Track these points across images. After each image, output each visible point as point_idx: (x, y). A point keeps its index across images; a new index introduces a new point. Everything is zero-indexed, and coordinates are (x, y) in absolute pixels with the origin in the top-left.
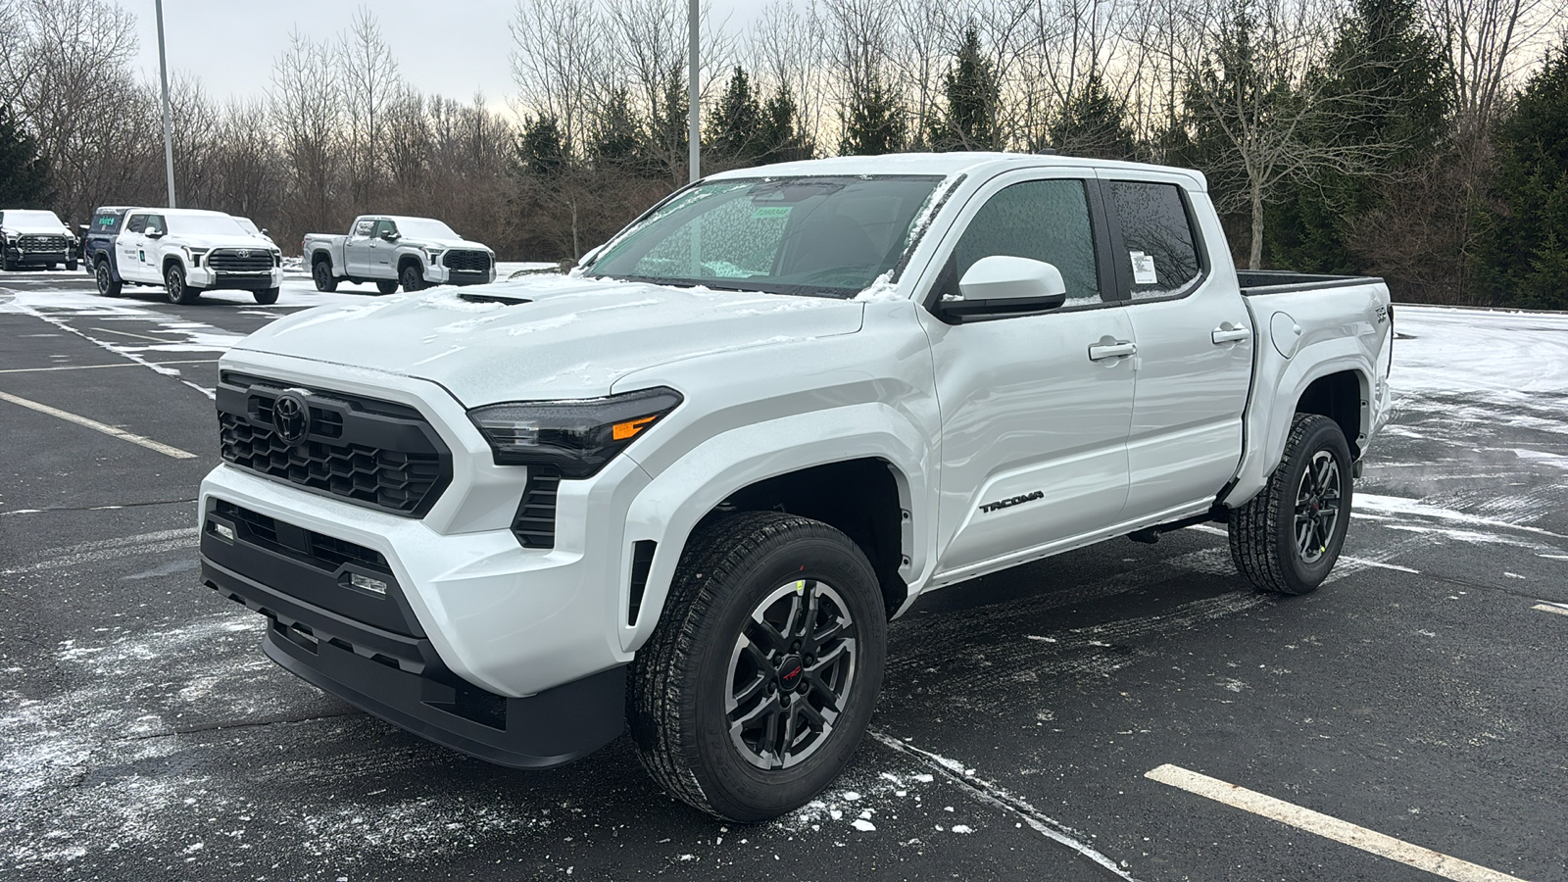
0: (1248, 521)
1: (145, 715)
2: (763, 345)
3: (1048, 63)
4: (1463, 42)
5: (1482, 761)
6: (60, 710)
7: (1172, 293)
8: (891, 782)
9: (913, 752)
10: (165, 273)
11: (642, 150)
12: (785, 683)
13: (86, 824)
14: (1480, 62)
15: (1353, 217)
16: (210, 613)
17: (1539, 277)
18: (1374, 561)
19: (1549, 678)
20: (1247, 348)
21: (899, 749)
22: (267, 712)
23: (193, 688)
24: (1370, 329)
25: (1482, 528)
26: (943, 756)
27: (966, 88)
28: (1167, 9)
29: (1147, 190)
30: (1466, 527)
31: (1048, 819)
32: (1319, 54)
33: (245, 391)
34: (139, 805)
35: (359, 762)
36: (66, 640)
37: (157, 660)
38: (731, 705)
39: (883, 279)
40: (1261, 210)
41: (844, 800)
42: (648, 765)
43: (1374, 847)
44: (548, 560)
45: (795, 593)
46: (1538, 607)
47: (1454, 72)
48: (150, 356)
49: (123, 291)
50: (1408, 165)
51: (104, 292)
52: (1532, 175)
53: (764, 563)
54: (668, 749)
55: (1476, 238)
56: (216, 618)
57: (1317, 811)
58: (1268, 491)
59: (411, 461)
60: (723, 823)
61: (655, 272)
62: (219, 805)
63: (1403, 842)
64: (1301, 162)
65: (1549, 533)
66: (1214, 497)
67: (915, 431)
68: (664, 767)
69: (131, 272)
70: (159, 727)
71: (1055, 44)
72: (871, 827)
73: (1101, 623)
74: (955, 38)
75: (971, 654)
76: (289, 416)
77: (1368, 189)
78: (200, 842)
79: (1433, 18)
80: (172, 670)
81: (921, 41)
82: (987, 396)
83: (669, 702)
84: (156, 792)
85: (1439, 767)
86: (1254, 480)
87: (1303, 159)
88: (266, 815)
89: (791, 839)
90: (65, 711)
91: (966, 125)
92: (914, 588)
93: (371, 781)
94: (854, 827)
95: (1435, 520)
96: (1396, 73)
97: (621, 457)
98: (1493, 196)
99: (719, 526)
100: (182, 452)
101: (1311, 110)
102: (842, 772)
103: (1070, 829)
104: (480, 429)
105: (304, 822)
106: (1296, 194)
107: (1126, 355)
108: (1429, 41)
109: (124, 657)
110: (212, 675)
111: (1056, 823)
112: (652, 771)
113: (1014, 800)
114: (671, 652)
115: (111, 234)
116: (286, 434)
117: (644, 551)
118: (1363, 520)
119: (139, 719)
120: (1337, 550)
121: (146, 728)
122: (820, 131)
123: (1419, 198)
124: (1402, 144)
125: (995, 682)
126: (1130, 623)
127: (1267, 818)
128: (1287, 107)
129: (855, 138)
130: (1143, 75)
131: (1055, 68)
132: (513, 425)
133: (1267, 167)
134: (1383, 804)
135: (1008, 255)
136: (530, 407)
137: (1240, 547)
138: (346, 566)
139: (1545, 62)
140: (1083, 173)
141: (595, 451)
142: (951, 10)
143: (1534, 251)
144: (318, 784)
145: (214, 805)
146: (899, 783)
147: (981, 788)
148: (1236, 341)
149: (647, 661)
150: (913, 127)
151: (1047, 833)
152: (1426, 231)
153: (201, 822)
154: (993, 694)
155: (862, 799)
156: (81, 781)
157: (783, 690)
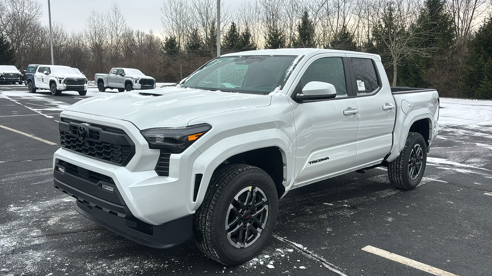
0: (394, 166)
1: (36, 230)
2: (238, 110)
3: (330, 22)
4: (458, 16)
5: (469, 244)
6: (8, 228)
7: (370, 94)
8: (280, 252)
9: (287, 242)
10: (50, 85)
11: (203, 48)
12: (245, 220)
13: (14, 267)
14: (464, 22)
15: (425, 70)
16: (59, 196)
17: (482, 89)
18: (433, 179)
19: (490, 217)
20: (393, 111)
21: (282, 241)
22: (76, 229)
23: (52, 220)
24: (432, 105)
25: (466, 168)
26: (297, 243)
27: (304, 29)
28: (367, 5)
29: (362, 61)
30: (462, 168)
31: (331, 264)
32: (414, 20)
33: (68, 124)
34: (32, 260)
35: (106, 245)
36: (11, 204)
37: (41, 211)
38: (227, 227)
39: (277, 89)
40: (396, 68)
41: (264, 258)
42: (200, 247)
43: (436, 273)
44: (167, 180)
45: (248, 191)
46: (485, 194)
47: (456, 26)
48: (44, 112)
49: (37, 91)
50: (441, 54)
51: (30, 91)
52: (480, 57)
53: (239, 181)
54: (206, 242)
55: (463, 77)
56: (61, 197)
57: (417, 261)
58: (400, 157)
59: (122, 148)
60: (225, 266)
61: (203, 86)
62: (59, 260)
63: (445, 271)
64: (409, 53)
65: (488, 170)
66: (383, 159)
67: (288, 138)
68: (205, 248)
69: (39, 85)
70: (40, 234)
71: (332, 16)
72: (273, 267)
73: (347, 199)
74: (301, 14)
75: (306, 209)
76: (83, 132)
77: (429, 61)
78: (51, 273)
79: (449, 9)
80: (45, 215)
81: (290, 14)
82: (311, 126)
83: (207, 226)
84: (38, 256)
85: (456, 246)
86: (396, 153)
87: (409, 52)
88: (74, 263)
89: (247, 271)
90: (9, 228)
91: (304, 41)
92: (287, 189)
93: (109, 251)
94: (268, 267)
95: (452, 166)
96: (438, 26)
97: (191, 146)
98: (468, 64)
99: (224, 169)
100: (53, 143)
101: (411, 37)
102: (264, 248)
103: (338, 267)
104: (144, 137)
105: (87, 266)
106: (407, 63)
107: (355, 113)
108: (448, 16)
109: (30, 210)
110: (58, 216)
111: (333, 265)
112: (201, 249)
113: (319, 257)
114: (208, 210)
115: (33, 73)
116: (81, 138)
117: (199, 177)
118: (429, 165)
119: (33, 231)
120: (422, 175)
121: (36, 234)
122: (259, 42)
123: (445, 64)
124: (440, 48)
125: (313, 218)
126: (356, 199)
127: (401, 263)
128: (404, 36)
129: (269, 45)
130: (360, 26)
131: (332, 24)
132: (155, 136)
133: (398, 54)
134: (438, 258)
135: (318, 81)
136: (161, 130)
137: (391, 175)
138: (101, 182)
139: (484, 22)
140: (342, 55)
141: (182, 144)
142: (300, 5)
143: (481, 81)
144: (92, 253)
145: (57, 260)
146: (282, 252)
147: (309, 254)
148: (390, 109)
149: (200, 213)
150: (288, 41)
151: (330, 269)
152: (447, 75)
153: (52, 266)
154: (313, 222)
155: (270, 257)
156: (13, 252)
157: (245, 222)
